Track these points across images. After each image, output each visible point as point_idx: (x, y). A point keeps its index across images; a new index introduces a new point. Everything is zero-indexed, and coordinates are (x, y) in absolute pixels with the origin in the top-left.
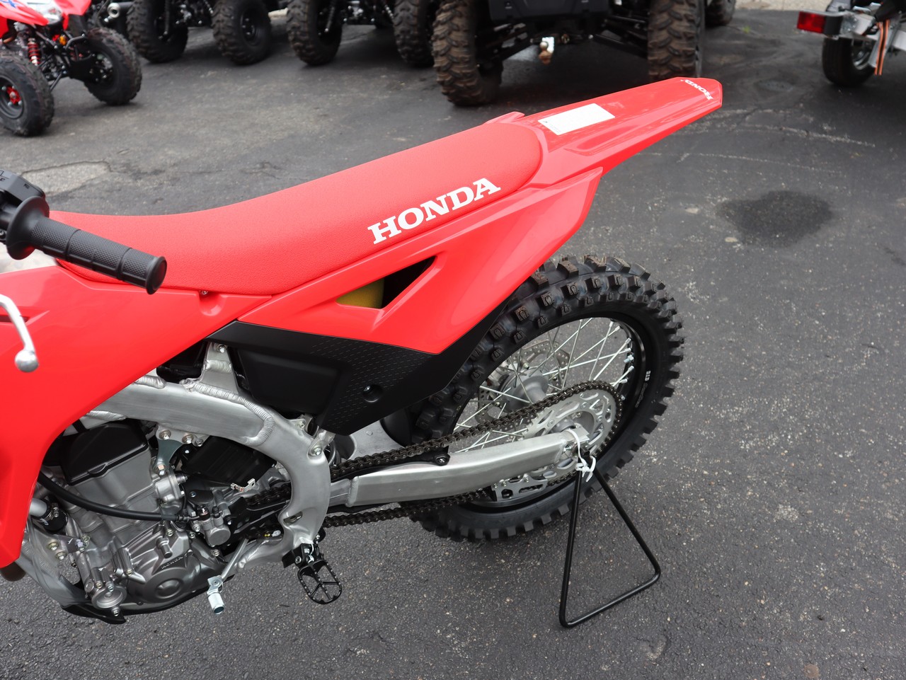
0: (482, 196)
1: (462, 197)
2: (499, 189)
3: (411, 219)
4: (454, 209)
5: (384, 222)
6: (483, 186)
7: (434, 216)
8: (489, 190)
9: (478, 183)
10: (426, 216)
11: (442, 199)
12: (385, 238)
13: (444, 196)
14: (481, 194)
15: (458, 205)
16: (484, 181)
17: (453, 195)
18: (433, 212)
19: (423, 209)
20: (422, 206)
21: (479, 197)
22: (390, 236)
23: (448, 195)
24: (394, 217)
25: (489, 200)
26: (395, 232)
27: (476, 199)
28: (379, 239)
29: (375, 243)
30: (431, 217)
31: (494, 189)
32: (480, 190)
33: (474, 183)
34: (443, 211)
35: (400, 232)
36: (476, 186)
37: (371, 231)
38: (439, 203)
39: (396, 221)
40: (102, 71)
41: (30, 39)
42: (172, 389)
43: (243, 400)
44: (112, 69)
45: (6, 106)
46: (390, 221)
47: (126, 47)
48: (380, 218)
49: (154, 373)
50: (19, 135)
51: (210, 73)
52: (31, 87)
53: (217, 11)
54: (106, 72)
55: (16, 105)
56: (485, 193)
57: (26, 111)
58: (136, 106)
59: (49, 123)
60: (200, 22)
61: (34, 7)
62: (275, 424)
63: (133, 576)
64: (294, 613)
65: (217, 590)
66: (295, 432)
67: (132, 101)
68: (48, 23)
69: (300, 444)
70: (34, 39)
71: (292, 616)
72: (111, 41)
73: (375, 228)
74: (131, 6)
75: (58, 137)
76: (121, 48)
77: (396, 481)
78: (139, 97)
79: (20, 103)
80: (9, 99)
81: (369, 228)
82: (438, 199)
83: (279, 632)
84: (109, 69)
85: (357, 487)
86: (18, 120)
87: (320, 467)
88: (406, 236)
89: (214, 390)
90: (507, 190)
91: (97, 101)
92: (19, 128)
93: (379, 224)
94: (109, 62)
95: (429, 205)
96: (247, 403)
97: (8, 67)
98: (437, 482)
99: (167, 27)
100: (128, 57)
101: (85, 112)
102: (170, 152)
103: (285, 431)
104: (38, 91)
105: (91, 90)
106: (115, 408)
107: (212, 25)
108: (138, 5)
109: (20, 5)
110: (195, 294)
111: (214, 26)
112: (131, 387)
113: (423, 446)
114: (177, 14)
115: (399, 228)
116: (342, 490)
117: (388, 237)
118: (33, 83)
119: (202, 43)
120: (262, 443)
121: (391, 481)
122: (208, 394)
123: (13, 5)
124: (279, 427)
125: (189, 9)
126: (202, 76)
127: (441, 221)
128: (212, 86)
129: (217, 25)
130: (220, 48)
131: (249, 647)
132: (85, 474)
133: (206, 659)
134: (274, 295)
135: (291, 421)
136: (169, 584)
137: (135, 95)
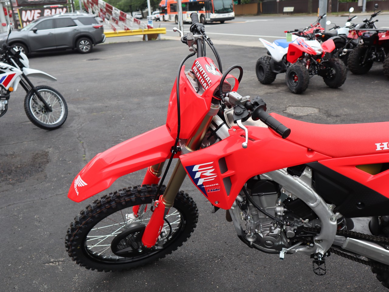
5: (383, 143)
12: (381, 149)
22: (384, 149)
24: (387, 143)
26: (386, 148)
28: (379, 148)
29: (377, 150)
40: (331, 74)
41: (308, 59)
42: (289, 177)
43: (312, 190)
44: (335, 74)
45: (292, 82)
46: (385, 144)
47: (343, 66)
48: (381, 142)
49: (286, 169)
50: (293, 93)
51: (376, 82)
52: (303, 77)
53: (388, 56)
54: (332, 75)
55: (295, 82)
57: (298, 84)
58: (340, 90)
59: (305, 90)
60: (379, 60)
61: (313, 48)
62: (321, 202)
63: (259, 234)
64: (313, 286)
65: (284, 252)
66: (327, 209)
67: (339, 87)
68: (317, 54)
69: (328, 214)
70: (310, 59)
71: (312, 286)
72: (338, 63)
73: (378, 145)
74: (352, 51)
75: (306, 96)
76: (341, 66)
77: (364, 247)
78: (342, 86)
79: (297, 81)
80: (294, 79)
81: (376, 144)
83: (305, 289)
84: (334, 74)
85: (348, 242)
86: (295, 87)
87: (333, 225)
89: (303, 183)
91: (326, 85)
92: (294, 90)
93: (380, 144)
94: (335, 71)
96: (313, 191)
97: (297, 68)
98: (382, 255)
99: (364, 60)
100: (343, 70)
101: (320, 89)
102: (346, 110)
103: (324, 207)
104: (304, 78)
105: (325, 81)
106: (270, 176)
107: (384, 62)
108: (355, 51)
109: (309, 47)
110: (306, 149)
111: (385, 62)
112: (277, 171)
113: (381, 238)
114: (370, 55)
115: (388, 147)
116: (341, 240)
118: (304, 75)
119: (378, 69)
120: (314, 207)
121: (362, 246)
122: (301, 183)
123: (306, 47)
125: (375, 54)
126: (373, 82)
128: (375, 87)
129: (386, 63)
130: (384, 72)
131: (292, 287)
132: (256, 194)
133: (276, 284)
134: (333, 157)
135: (327, 204)
136: (269, 242)
137: (341, 85)
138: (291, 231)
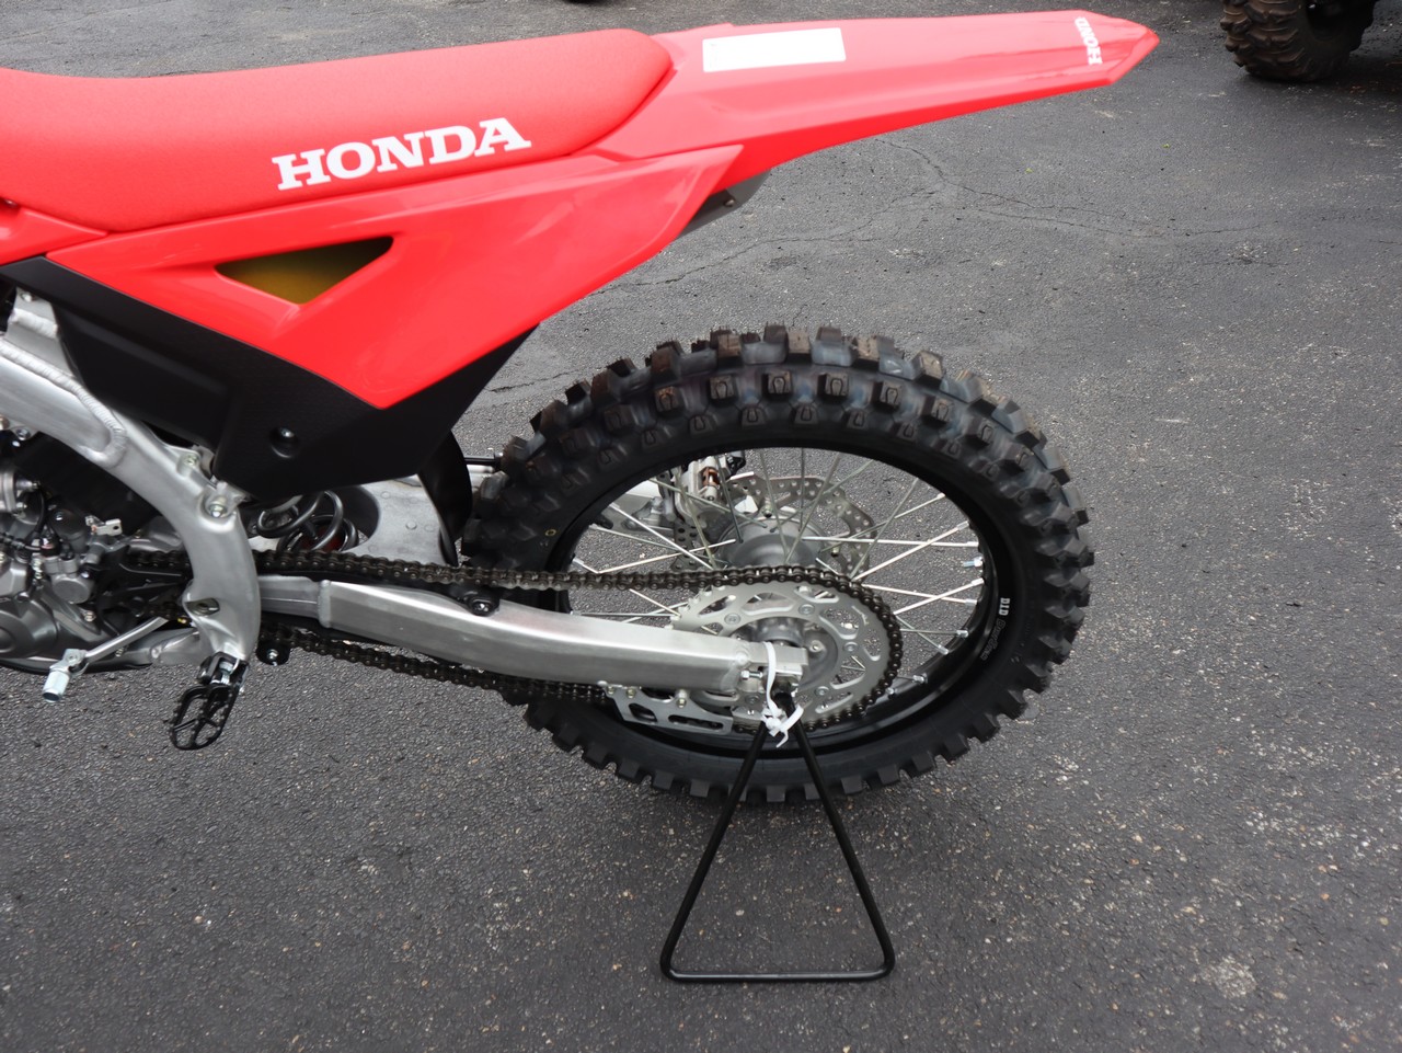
0: (491, 151)
1: (453, 144)
2: (527, 144)
3: (351, 160)
4: (433, 161)
5: (303, 155)
6: (497, 133)
7: (394, 167)
8: (506, 143)
9: (489, 125)
10: (378, 161)
11: (414, 138)
12: (299, 184)
13: (420, 135)
14: (491, 146)
15: (441, 156)
16: (502, 124)
17: (437, 137)
18: (393, 159)
19: (376, 150)
20: (375, 142)
21: (486, 150)
22: (309, 182)
23: (429, 133)
24: (321, 152)
25: (503, 161)
26: (318, 178)
27: (479, 153)
28: (289, 182)
29: (282, 187)
30: (387, 166)
31: (516, 142)
32: (489, 138)
33: (483, 124)
34: (413, 160)
35: (327, 179)
36: (484, 130)
37: (277, 166)
38: (408, 145)
39: (324, 160)
43: (77, 387)
46: (313, 157)
48: (296, 147)
56: (499, 147)
62: (129, 441)
65: (66, 669)
66: (171, 466)
69: (179, 490)
73: (284, 163)
77: (393, 611)
81: (275, 160)
82: (407, 137)
85: (329, 599)
88: (337, 190)
89: (27, 358)
90: (545, 148)
93: (293, 157)
95: (388, 144)
96: (83, 393)
103: (148, 459)
115: (326, 171)
116: (303, 594)
117: (304, 183)
120: (115, 466)
121: (385, 608)
122: (13, 361)
124: (138, 449)
127: (405, 179)
134: (111, 232)
135: (170, 448)
138: (68, 574)
